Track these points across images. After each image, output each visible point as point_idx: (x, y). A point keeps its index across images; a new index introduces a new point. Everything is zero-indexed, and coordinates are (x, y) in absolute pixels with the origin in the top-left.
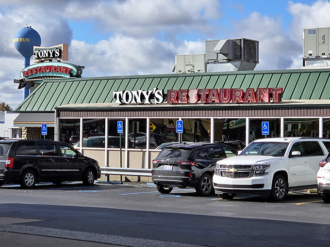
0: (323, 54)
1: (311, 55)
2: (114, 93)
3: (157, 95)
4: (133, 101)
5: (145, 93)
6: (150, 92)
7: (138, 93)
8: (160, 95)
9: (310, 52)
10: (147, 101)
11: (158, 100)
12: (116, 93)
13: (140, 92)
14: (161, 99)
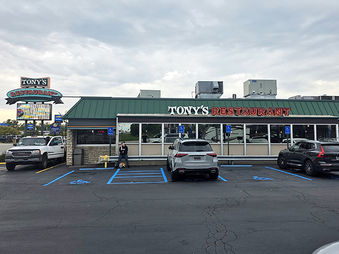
0: (261, 93)
1: (254, 93)
2: (169, 108)
3: (204, 110)
4: (185, 113)
5: (194, 108)
6: (198, 108)
7: (189, 108)
8: (207, 110)
9: (254, 92)
10: (196, 113)
11: (205, 113)
12: (171, 108)
13: (190, 108)
14: (207, 112)
